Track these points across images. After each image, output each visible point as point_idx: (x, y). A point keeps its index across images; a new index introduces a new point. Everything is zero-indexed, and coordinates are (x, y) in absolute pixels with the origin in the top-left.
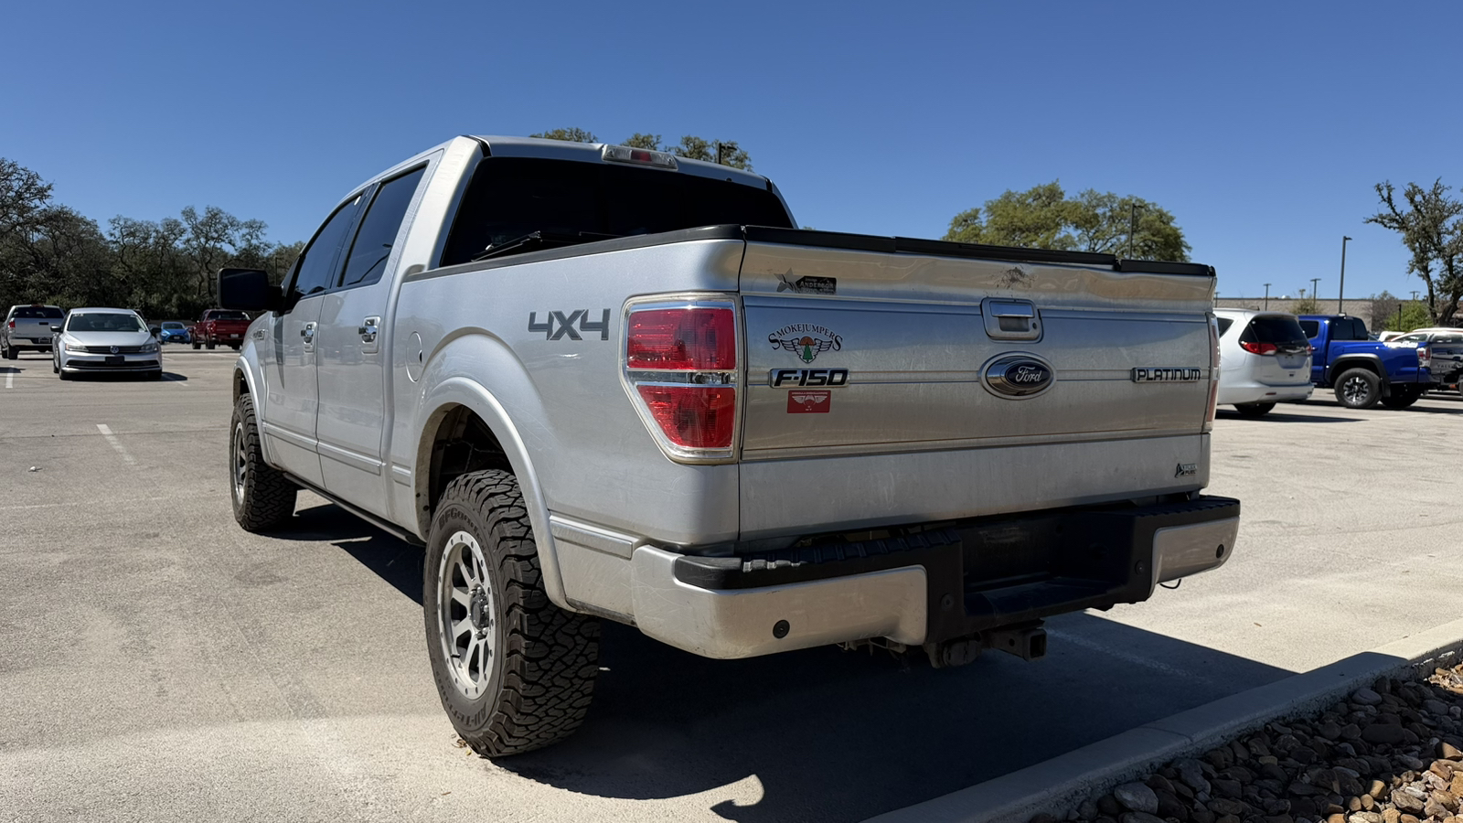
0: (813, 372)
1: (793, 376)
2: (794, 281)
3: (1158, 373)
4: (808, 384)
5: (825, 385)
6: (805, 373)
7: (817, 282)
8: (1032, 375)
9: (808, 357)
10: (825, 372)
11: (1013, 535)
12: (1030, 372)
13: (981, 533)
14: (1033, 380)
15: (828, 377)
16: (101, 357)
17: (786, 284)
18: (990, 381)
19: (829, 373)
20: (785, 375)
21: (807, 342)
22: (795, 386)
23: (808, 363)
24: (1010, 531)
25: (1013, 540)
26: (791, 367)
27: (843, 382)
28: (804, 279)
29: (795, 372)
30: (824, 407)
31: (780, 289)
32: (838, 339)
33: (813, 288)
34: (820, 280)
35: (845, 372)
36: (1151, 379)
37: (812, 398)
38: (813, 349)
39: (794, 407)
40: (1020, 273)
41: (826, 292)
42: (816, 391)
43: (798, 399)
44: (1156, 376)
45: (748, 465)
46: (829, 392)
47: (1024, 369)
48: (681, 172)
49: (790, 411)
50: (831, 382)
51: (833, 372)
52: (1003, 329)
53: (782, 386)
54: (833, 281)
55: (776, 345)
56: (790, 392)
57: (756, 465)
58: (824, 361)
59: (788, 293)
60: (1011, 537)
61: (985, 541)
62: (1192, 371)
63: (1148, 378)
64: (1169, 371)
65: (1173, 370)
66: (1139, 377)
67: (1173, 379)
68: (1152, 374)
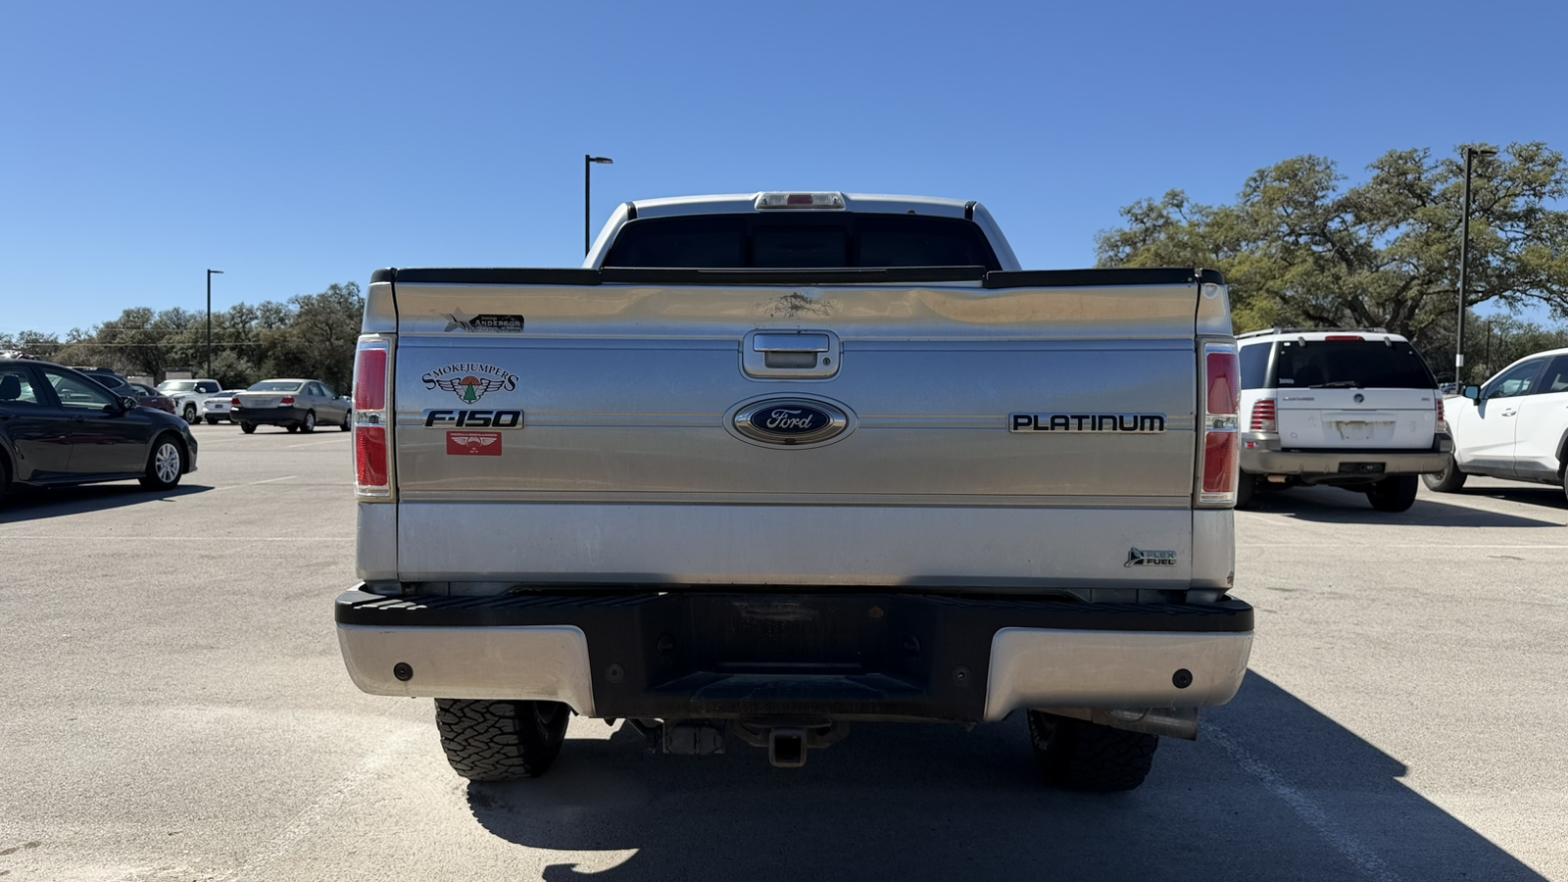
0: (473, 414)
1: (447, 416)
2: (467, 320)
3: (1060, 420)
4: (467, 425)
5: (491, 426)
6: (462, 413)
7: (498, 320)
8: (794, 421)
9: (470, 397)
10: (491, 413)
11: (791, 612)
12: (791, 416)
13: (736, 604)
14: (797, 426)
15: (493, 419)
17: (456, 323)
18: (738, 424)
19: (494, 414)
20: (437, 416)
21: (470, 382)
22: (453, 426)
23: (470, 403)
24: (786, 607)
25: (790, 618)
26: (448, 407)
27: (514, 423)
28: (480, 317)
29: (451, 412)
30: (495, 449)
31: (448, 329)
32: (513, 379)
33: (492, 326)
34: (500, 318)
35: (516, 414)
36: (1045, 428)
37: (477, 440)
38: (478, 390)
39: (454, 449)
40: (803, 298)
41: (510, 331)
42: (482, 433)
43: (460, 441)
44: (1054, 425)
45: (409, 505)
46: (499, 435)
47: (781, 413)
48: (850, 210)
49: (449, 452)
50: (496, 423)
51: (500, 414)
52: (769, 365)
53: (434, 426)
54: (520, 318)
55: (431, 385)
56: (449, 433)
57: (418, 506)
58: (490, 402)
59: (459, 332)
60: (788, 613)
61: (744, 615)
62: (1143, 418)
63: (1036, 427)
64: (1088, 417)
65: (1094, 417)
66: (1017, 425)
67: (1093, 428)
68: (1044, 421)
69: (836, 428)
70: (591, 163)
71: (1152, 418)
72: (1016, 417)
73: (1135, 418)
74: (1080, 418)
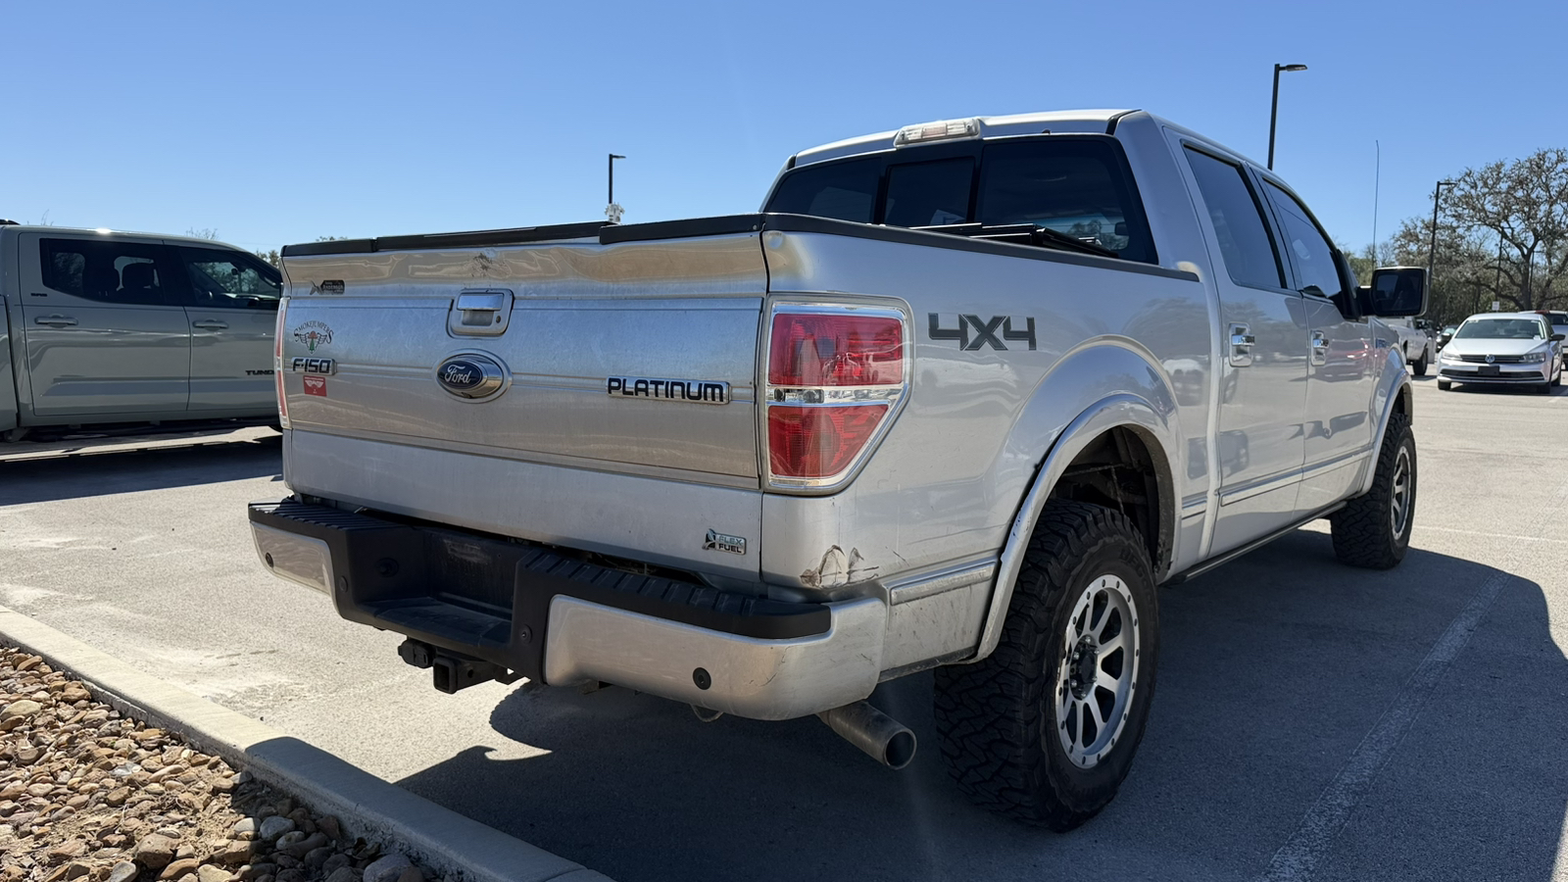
2: (319, 285)
3: (642, 386)
7: (333, 285)
8: (460, 376)
9: (312, 348)
11: (475, 554)
12: (459, 371)
14: (461, 381)
15: (319, 365)
16: (1474, 366)
17: (315, 288)
20: (297, 363)
21: (313, 336)
23: (312, 352)
24: (472, 549)
25: (474, 560)
27: (328, 370)
28: (324, 283)
30: (323, 392)
31: (312, 292)
32: (331, 334)
33: (331, 290)
35: (329, 363)
36: (631, 393)
37: (315, 383)
38: (316, 342)
41: (338, 293)
42: (317, 377)
43: (308, 383)
44: (637, 390)
45: (296, 433)
46: (324, 378)
47: (453, 368)
48: (982, 138)
49: (306, 392)
50: (320, 370)
51: (322, 362)
54: (342, 283)
55: (297, 338)
56: (304, 377)
57: (299, 433)
59: (316, 295)
60: (473, 555)
61: (449, 552)
62: (707, 386)
63: (625, 392)
64: (662, 383)
65: (667, 383)
66: (610, 388)
67: (667, 396)
68: (630, 386)
69: (491, 388)
70: (1281, 72)
71: (713, 387)
72: (611, 380)
73: (700, 385)
74: (657, 383)
